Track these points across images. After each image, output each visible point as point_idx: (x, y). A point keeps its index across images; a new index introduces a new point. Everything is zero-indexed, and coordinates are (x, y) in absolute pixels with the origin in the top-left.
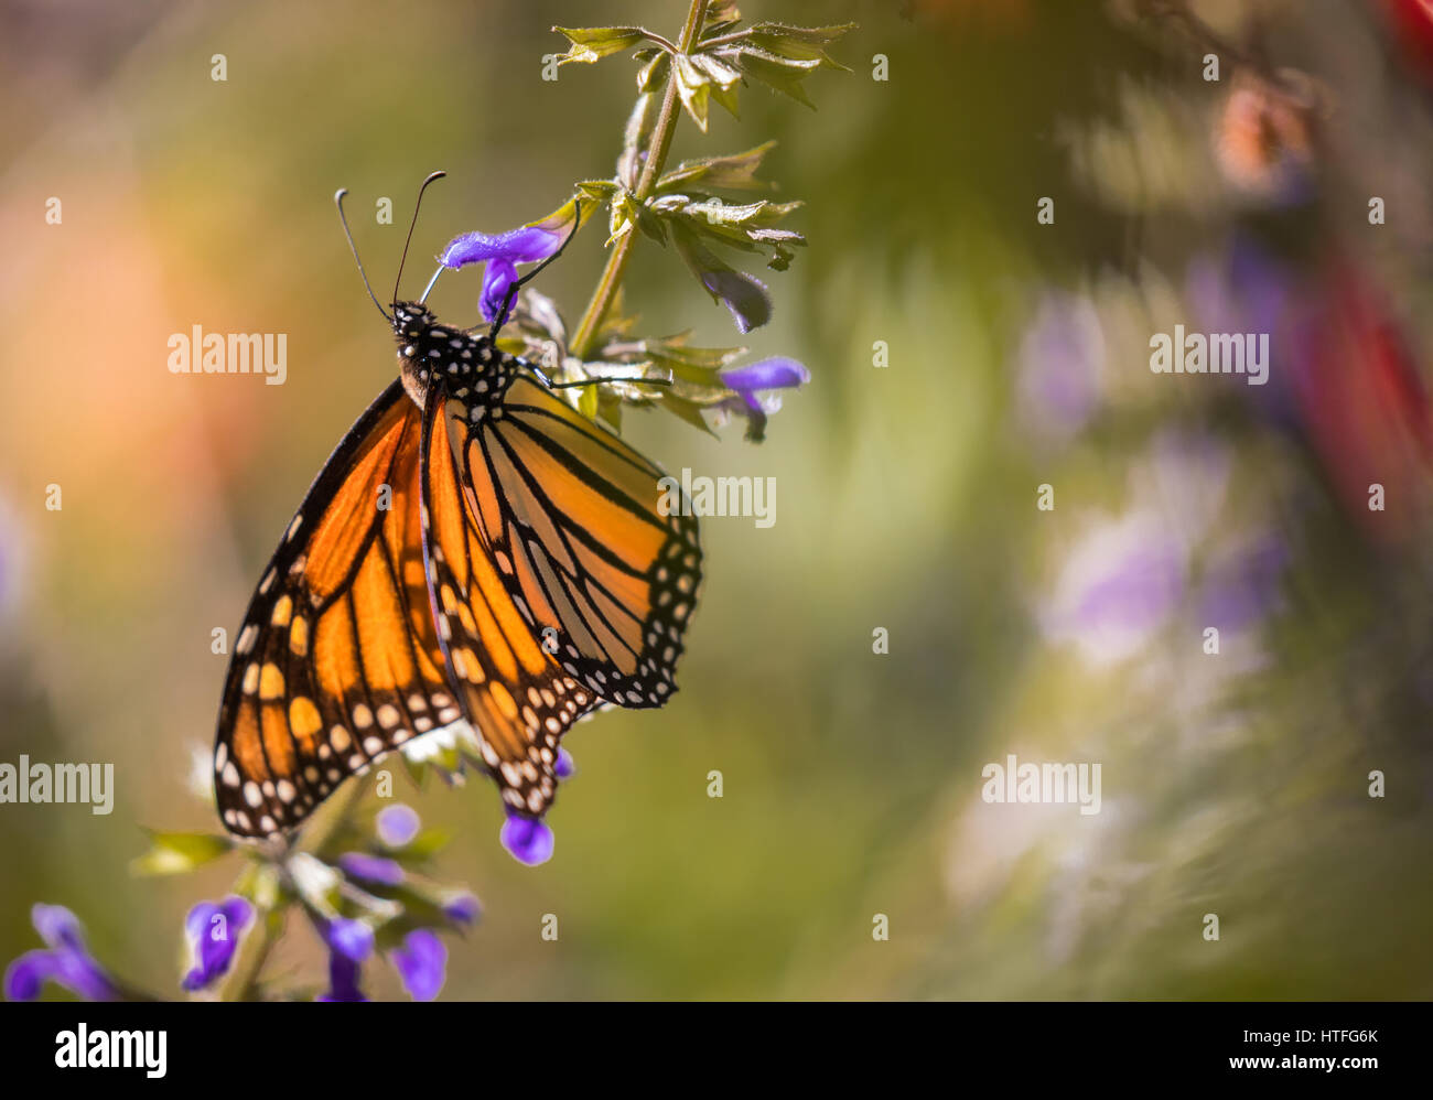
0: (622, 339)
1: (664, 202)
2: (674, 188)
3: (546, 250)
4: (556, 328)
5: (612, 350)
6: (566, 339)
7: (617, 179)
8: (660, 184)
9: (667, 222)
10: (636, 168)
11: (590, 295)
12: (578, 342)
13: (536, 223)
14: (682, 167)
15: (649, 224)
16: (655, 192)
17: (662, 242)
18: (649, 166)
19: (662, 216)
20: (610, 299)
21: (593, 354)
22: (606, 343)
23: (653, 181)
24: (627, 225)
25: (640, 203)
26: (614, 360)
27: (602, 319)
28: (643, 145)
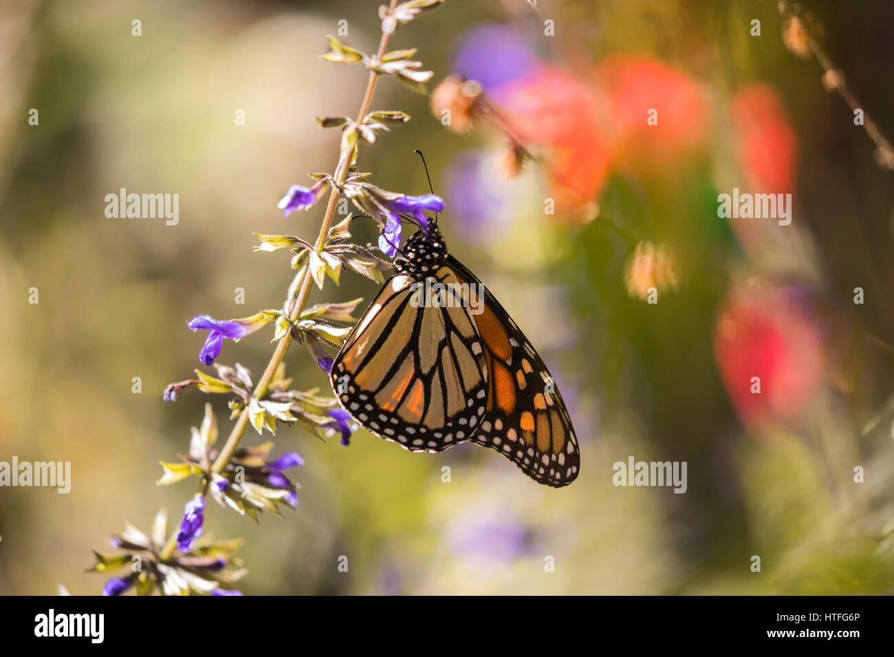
0: (280, 390)
1: (303, 323)
2: (309, 317)
3: (239, 334)
4: (249, 383)
5: (276, 395)
6: (253, 389)
7: (282, 310)
8: (303, 314)
9: (304, 333)
10: (292, 306)
11: (266, 367)
12: (259, 391)
13: (238, 320)
14: (315, 307)
15: (295, 333)
16: (300, 319)
17: (301, 343)
18: (298, 306)
19: (302, 330)
20: (275, 370)
21: (267, 397)
22: (273, 392)
23: (299, 314)
24: (284, 332)
25: (291, 323)
26: (278, 400)
27: (271, 380)
28: (296, 296)
